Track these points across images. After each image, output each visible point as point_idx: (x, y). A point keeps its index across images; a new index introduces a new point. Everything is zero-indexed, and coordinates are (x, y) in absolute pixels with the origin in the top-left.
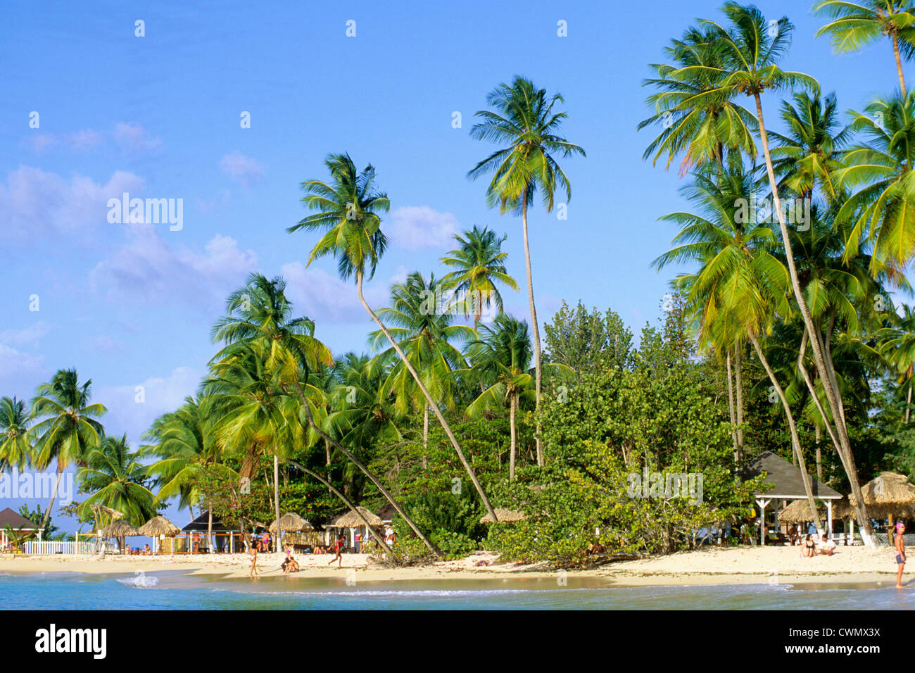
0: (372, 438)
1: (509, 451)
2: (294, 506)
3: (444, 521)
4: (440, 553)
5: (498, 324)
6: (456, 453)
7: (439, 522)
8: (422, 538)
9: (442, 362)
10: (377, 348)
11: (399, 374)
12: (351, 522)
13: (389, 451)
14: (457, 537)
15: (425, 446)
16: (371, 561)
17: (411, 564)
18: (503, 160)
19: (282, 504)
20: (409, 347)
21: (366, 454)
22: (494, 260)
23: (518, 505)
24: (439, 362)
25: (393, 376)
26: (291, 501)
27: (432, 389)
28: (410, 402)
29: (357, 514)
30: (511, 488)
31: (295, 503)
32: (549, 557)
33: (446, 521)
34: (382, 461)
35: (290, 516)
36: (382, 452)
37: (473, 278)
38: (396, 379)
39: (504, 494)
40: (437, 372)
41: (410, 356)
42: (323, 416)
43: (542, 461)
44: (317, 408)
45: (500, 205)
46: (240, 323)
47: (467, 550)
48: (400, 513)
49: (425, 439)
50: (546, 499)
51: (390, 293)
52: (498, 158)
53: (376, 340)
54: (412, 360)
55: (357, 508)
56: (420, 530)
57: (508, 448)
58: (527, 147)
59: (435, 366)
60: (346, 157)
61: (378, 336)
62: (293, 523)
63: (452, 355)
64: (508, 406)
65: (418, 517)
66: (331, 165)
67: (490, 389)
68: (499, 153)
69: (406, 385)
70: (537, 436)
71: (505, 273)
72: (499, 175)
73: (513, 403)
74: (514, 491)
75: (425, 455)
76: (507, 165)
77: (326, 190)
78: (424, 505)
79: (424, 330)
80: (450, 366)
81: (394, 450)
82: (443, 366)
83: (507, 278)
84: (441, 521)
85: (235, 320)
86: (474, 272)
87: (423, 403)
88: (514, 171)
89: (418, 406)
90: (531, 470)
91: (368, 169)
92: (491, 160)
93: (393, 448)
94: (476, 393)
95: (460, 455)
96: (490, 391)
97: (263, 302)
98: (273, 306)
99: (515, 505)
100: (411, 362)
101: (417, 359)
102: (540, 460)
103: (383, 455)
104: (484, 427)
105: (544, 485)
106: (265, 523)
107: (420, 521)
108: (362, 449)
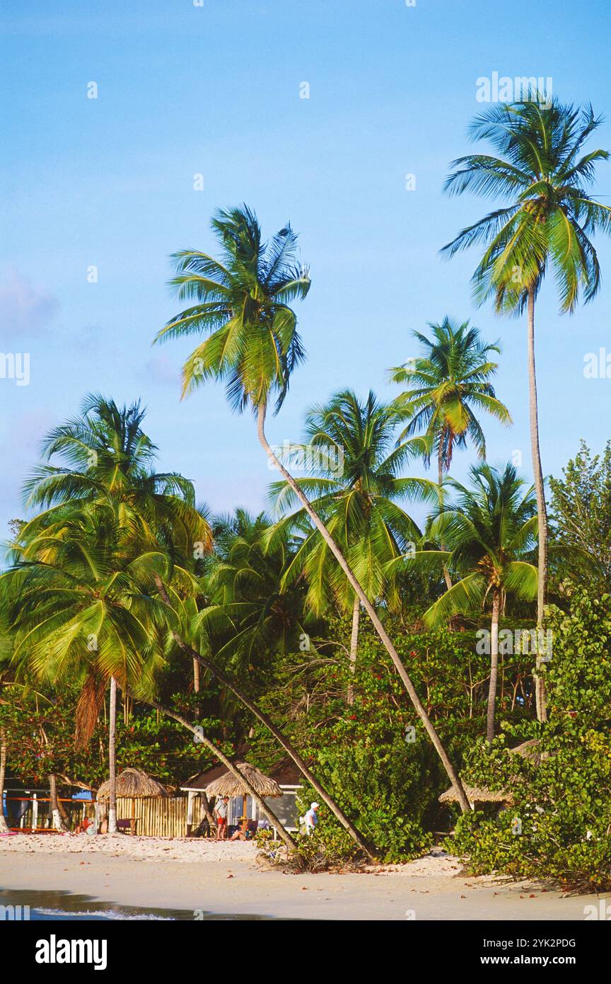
0: (267, 651)
1: (487, 682)
2: (140, 758)
3: (380, 796)
4: (375, 853)
5: (479, 479)
6: (401, 684)
7: (372, 798)
8: (346, 825)
9: (384, 535)
10: (282, 508)
11: (314, 551)
12: (230, 789)
13: (293, 674)
14: (402, 825)
15: (352, 669)
16: (262, 860)
17: (326, 868)
18: (500, 225)
19: (120, 753)
20: (331, 511)
21: (257, 677)
22: (474, 374)
23: (504, 783)
24: (380, 534)
25: (304, 554)
26: (134, 749)
27: (366, 579)
28: (331, 597)
29: (237, 775)
30: (492, 756)
31: (140, 752)
32: (553, 871)
33: (384, 796)
34: (284, 690)
35: (131, 773)
36: (284, 675)
37: (438, 400)
38: (309, 559)
39: (482, 764)
40: (375, 551)
41: (333, 524)
42: (191, 613)
43: (544, 711)
44: (182, 599)
45: (493, 297)
46: (66, 474)
47: (418, 849)
48: (311, 781)
49: (353, 658)
50: (550, 777)
51: (304, 421)
52: (493, 221)
53: (282, 494)
54: (335, 530)
55: (238, 766)
56: (341, 811)
57: (485, 677)
58: (540, 205)
59: (373, 542)
60: (245, 214)
61: (284, 490)
62: (136, 785)
63: (402, 523)
64: (488, 608)
65: (339, 788)
66: (220, 226)
67: (462, 581)
68: (495, 215)
69: (325, 571)
70: (538, 672)
71: (493, 395)
72: (494, 248)
73: (495, 604)
74: (498, 761)
75: (352, 683)
76: (507, 232)
77: (211, 266)
78: (349, 769)
79: (357, 482)
80: (397, 541)
81: (302, 673)
82: (385, 541)
83: (495, 403)
84: (377, 796)
85: (58, 470)
86: (440, 390)
87: (352, 599)
88: (519, 244)
89: (343, 602)
90: (527, 728)
91: (284, 232)
92: (481, 226)
93: (301, 671)
94: (439, 589)
95: (407, 684)
96: (461, 585)
97: (104, 440)
98: (121, 450)
99: (499, 784)
100: (334, 536)
101: (344, 529)
102: (541, 708)
103: (285, 680)
104: (447, 642)
105: (546, 754)
106: (91, 782)
107: (341, 794)
108: (251, 668)
